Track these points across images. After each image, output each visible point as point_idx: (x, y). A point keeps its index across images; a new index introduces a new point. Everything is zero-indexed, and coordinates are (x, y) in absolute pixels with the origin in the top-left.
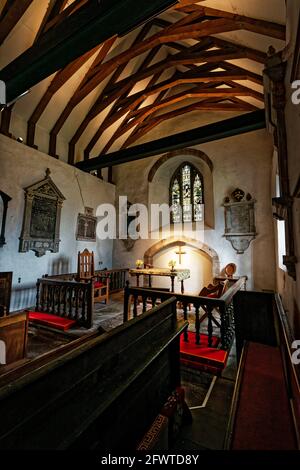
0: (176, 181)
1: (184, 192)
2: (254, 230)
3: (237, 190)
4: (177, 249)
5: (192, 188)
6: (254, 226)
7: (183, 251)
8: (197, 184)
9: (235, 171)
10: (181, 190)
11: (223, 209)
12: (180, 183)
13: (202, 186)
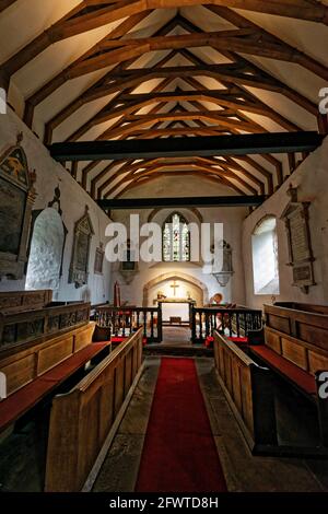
6: (232, 267)
7: (177, 284)
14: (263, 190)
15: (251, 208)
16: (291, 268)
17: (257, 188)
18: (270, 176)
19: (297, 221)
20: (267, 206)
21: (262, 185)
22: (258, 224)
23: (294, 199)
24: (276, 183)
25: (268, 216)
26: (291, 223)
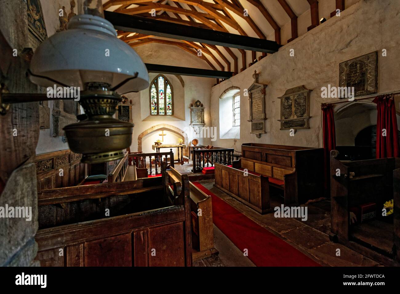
0: (153, 86)
1: (160, 95)
2: (204, 122)
3: (198, 101)
4: (160, 132)
5: (165, 93)
6: (204, 120)
7: (164, 133)
8: (169, 91)
9: (196, 90)
10: (157, 93)
11: (190, 110)
12: (157, 88)
13: (172, 93)
14: (229, 68)
15: (218, 80)
16: (251, 123)
17: (225, 65)
18: (236, 59)
19: (257, 95)
20: (233, 80)
21: (229, 64)
22: (225, 92)
23: (257, 81)
24: (240, 65)
25: (233, 88)
26: (253, 96)
